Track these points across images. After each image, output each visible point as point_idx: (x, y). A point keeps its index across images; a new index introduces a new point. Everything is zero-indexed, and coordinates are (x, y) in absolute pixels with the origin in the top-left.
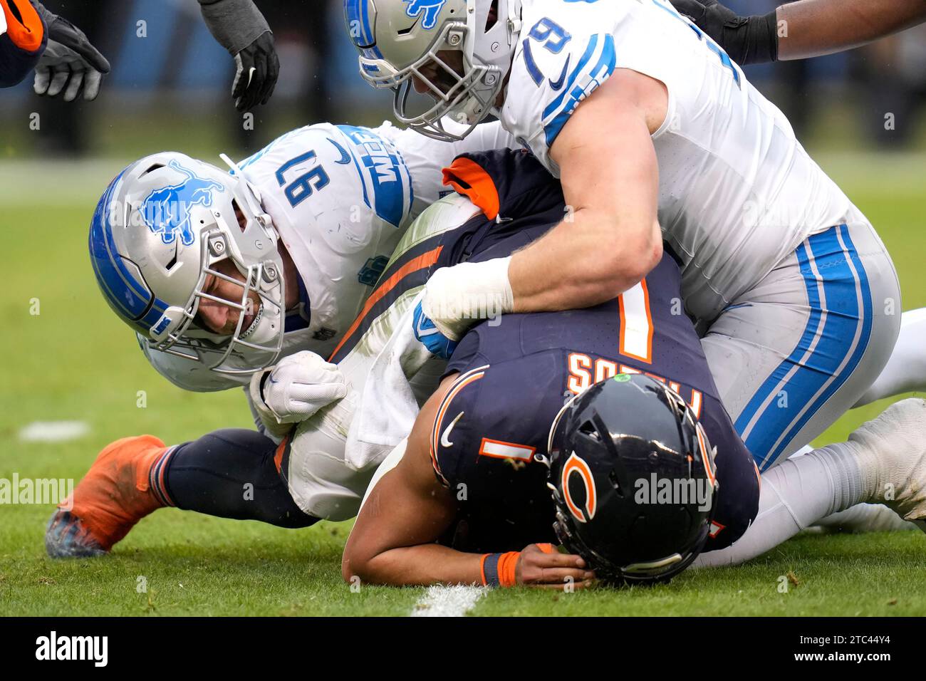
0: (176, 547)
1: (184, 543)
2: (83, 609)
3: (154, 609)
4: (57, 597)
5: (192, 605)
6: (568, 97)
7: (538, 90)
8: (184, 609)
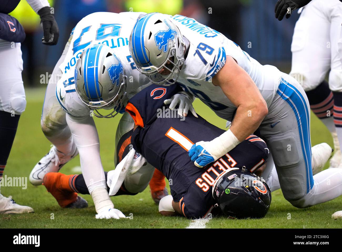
0: (119, 204)
1: (121, 203)
2: (91, 223)
3: (112, 223)
4: (83, 220)
5: (124, 221)
6: (215, 68)
7: (205, 67)
8: (121, 223)
